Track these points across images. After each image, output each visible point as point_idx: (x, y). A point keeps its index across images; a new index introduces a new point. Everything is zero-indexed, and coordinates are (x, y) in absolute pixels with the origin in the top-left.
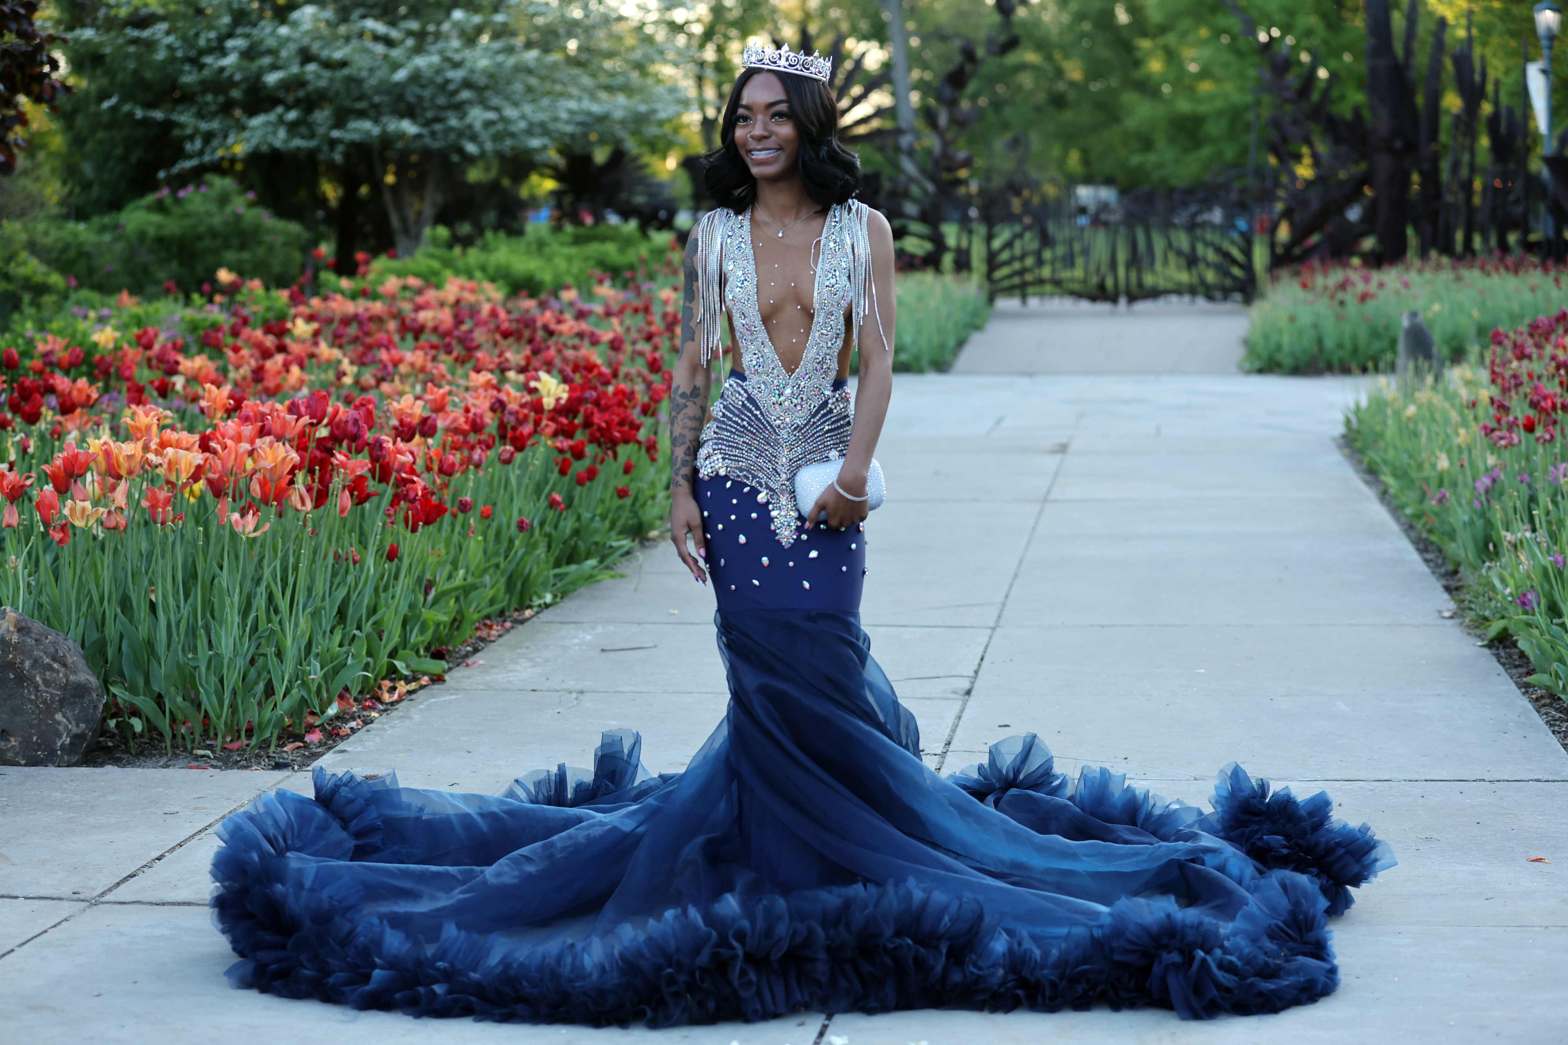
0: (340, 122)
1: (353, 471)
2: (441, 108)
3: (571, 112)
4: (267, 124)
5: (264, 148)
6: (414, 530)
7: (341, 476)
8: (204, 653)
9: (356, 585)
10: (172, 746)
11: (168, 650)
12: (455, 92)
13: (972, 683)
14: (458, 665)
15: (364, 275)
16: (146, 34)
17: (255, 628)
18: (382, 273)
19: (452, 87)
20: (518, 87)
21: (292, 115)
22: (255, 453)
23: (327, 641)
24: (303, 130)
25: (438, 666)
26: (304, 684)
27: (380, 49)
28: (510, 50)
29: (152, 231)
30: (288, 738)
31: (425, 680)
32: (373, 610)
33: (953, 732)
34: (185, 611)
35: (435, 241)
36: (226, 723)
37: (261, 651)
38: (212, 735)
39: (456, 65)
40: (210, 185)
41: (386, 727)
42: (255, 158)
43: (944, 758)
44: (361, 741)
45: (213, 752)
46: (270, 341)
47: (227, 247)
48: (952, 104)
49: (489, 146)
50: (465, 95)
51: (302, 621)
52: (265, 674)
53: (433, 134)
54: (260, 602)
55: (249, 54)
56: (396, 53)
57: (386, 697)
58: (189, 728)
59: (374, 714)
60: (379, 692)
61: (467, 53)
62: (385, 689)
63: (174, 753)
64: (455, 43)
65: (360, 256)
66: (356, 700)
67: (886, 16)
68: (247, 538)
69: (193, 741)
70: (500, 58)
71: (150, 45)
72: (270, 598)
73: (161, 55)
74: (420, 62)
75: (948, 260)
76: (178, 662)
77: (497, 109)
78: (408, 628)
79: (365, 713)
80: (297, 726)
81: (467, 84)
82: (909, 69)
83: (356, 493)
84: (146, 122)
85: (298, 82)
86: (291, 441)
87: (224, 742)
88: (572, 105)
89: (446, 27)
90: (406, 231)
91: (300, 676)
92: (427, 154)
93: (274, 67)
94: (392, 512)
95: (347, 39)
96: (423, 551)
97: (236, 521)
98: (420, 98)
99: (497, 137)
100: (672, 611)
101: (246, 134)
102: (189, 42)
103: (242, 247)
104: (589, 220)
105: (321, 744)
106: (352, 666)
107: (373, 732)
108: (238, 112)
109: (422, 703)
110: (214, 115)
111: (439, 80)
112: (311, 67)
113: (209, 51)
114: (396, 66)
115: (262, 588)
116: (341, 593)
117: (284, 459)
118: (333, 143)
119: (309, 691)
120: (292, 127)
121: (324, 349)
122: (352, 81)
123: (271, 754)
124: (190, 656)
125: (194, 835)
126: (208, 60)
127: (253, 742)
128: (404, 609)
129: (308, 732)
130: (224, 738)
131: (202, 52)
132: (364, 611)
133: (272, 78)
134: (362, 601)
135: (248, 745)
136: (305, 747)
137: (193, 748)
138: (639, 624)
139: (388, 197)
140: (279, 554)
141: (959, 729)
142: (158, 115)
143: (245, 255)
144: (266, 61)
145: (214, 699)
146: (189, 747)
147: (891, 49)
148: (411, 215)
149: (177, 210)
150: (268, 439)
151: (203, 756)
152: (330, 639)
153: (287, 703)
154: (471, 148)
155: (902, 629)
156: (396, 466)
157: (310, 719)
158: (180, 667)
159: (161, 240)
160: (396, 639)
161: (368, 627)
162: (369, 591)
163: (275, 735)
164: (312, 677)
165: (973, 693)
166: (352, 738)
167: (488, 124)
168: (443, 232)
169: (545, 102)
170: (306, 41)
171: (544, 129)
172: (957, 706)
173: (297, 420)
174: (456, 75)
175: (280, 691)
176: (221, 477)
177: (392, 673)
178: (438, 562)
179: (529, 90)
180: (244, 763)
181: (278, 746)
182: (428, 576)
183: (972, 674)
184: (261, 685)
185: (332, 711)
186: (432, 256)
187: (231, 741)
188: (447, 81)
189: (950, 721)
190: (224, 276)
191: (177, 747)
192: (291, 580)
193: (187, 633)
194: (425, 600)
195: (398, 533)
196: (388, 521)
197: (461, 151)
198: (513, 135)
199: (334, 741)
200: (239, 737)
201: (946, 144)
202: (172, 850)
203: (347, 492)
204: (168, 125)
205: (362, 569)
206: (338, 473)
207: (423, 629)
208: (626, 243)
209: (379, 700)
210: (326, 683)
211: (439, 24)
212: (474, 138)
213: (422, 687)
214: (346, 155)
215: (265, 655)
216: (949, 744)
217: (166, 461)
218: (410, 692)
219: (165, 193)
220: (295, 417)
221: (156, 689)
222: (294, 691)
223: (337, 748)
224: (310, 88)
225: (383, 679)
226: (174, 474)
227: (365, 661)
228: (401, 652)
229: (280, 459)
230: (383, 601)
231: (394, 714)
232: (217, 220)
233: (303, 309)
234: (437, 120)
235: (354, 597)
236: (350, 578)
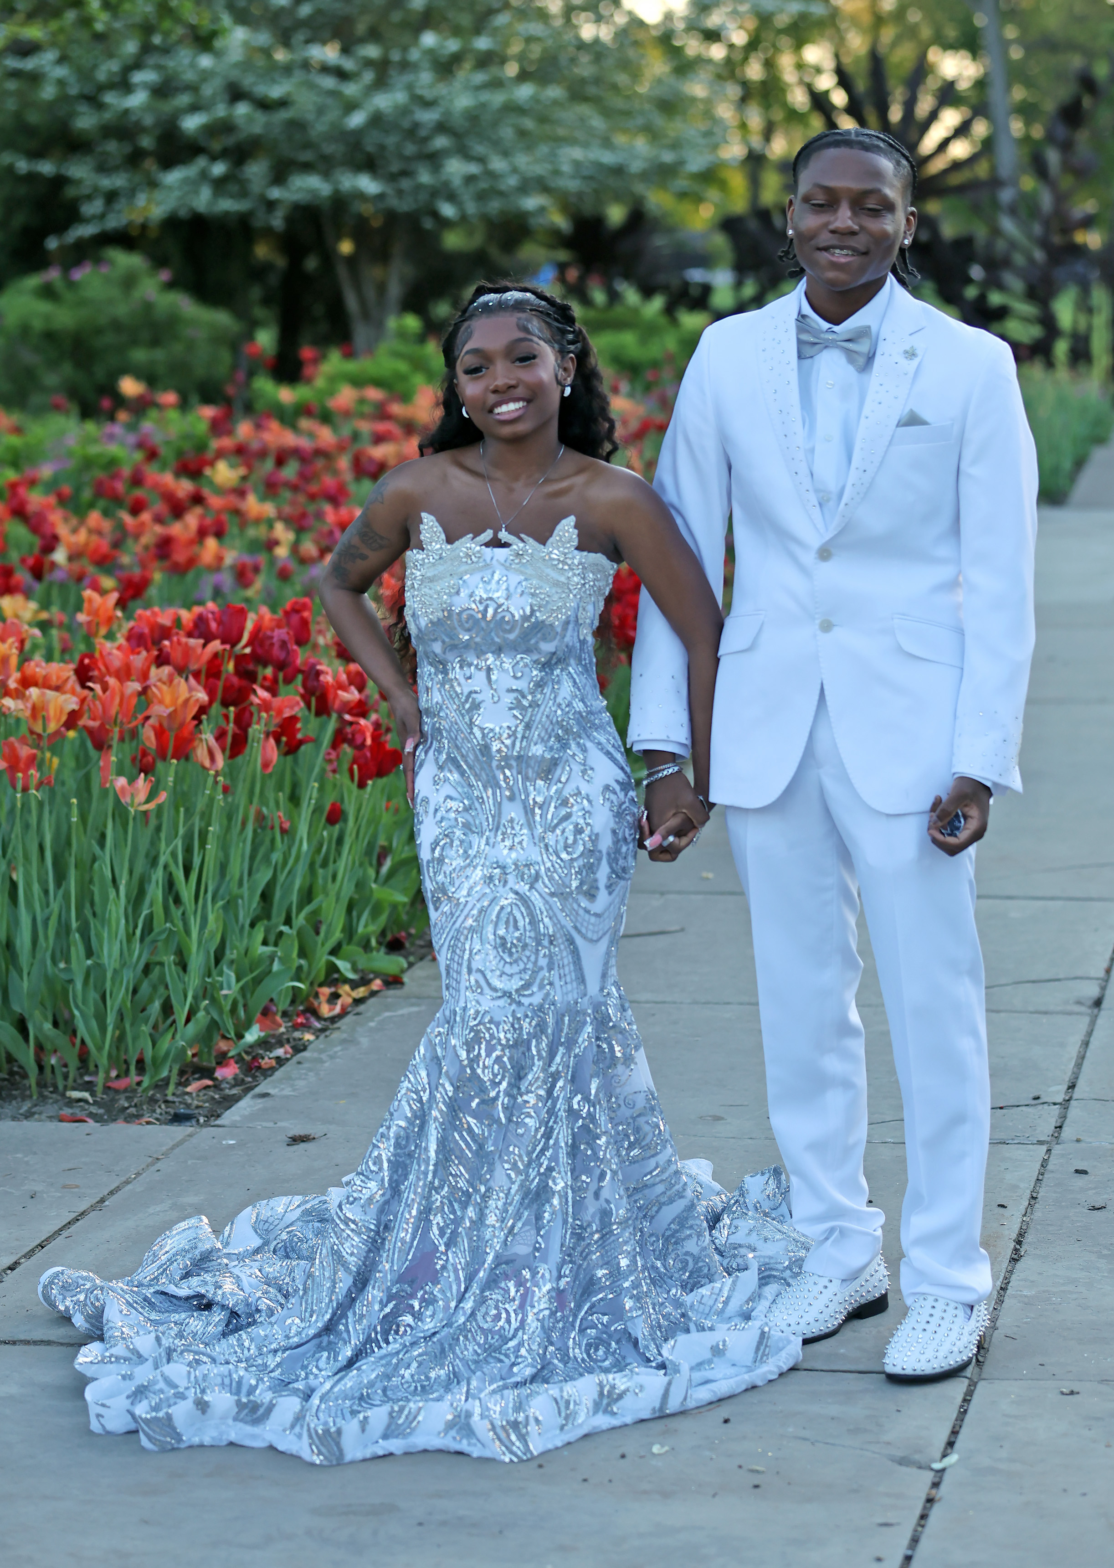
0: (279, 176)
1: (280, 712)
2: (408, 159)
3: (577, 164)
4: (186, 181)
5: (183, 213)
6: (362, 785)
7: (263, 722)
8: (79, 963)
9: (285, 862)
10: (39, 1084)
11: (34, 957)
12: (426, 140)
13: (1103, 989)
14: (422, 958)
15: (309, 381)
16: (29, 64)
17: (149, 927)
18: (333, 379)
19: (423, 133)
20: (507, 133)
21: (219, 169)
22: (149, 692)
23: (245, 941)
24: (234, 188)
25: (392, 963)
26: (214, 1001)
27: (329, 82)
28: (497, 84)
29: (38, 324)
30: (193, 1073)
31: (377, 984)
32: (308, 896)
33: (1079, 1065)
34: (55, 906)
35: (402, 335)
36: (110, 1055)
37: (157, 959)
38: (92, 1068)
39: (428, 104)
40: (111, 263)
41: (324, 1056)
42: (172, 223)
43: (1067, 1108)
44: (289, 1078)
45: (93, 1094)
46: (184, 487)
47: (134, 342)
48: (1066, 147)
49: (471, 208)
50: (441, 142)
51: (211, 917)
52: (162, 989)
53: (400, 193)
54: (156, 892)
55: (161, 91)
56: (351, 89)
57: (325, 1010)
58: (61, 1058)
59: (308, 1037)
60: (316, 1003)
61: (442, 89)
62: (323, 999)
63: (41, 1095)
64: (425, 77)
65: (307, 352)
66: (285, 1014)
67: (980, 20)
68: (136, 811)
69: (66, 1077)
70: (485, 96)
71: (35, 78)
72: (170, 884)
73: (48, 92)
74: (383, 102)
75: (1061, 348)
76: (46, 976)
77: (481, 160)
78: (355, 914)
79: (297, 1034)
80: (205, 1056)
81: (442, 127)
82: (1008, 88)
83: (284, 739)
84: (32, 177)
85: (225, 127)
86: (197, 675)
87: (107, 1078)
88: (577, 153)
89: (414, 55)
90: (366, 315)
91: (207, 992)
92: (392, 217)
93: (194, 108)
94: (333, 756)
95: (287, 70)
96: (374, 809)
97: (123, 789)
98: (382, 147)
99: (482, 197)
100: (705, 874)
101: (158, 195)
102: (85, 74)
103: (155, 342)
104: (599, 296)
105: (237, 1082)
106: (279, 973)
107: (306, 1065)
108: (150, 165)
109: (371, 1019)
110: (115, 169)
111: (406, 124)
112: (242, 109)
113: (110, 86)
114: (351, 106)
115: (159, 875)
116: (263, 877)
117: (187, 701)
118: (271, 205)
119: (221, 1011)
120: (220, 185)
121: (253, 504)
122: (297, 126)
123: (170, 1098)
124: (62, 965)
125: (61, 1230)
126: (110, 98)
127: (146, 1081)
128: (348, 890)
129: (219, 1064)
130: (107, 1073)
131: (103, 88)
132: (294, 898)
133: (192, 123)
134: (292, 883)
135: (139, 1084)
136: (215, 1086)
137: (66, 1088)
138: (662, 894)
139: (342, 272)
140: (181, 831)
141: (1086, 1063)
142: (46, 168)
143: (159, 355)
144: (184, 99)
145: (94, 1024)
146: (61, 1087)
147: (988, 61)
148: (371, 294)
149: (68, 296)
150: (166, 670)
151: (80, 1100)
152: (250, 935)
153: (191, 1029)
154: (448, 210)
155: (1009, 903)
156: (337, 704)
157: (223, 1045)
158: (49, 981)
159: (50, 336)
160: (338, 935)
161: (300, 920)
162: (302, 869)
163: (175, 1071)
164: (224, 992)
165: (1105, 1005)
166: (278, 1074)
167: (470, 179)
168: (412, 322)
169: (543, 149)
170: (235, 74)
171: (542, 186)
172: (1083, 1024)
173: (205, 645)
174: (428, 117)
175: (181, 1015)
176: (102, 725)
177: (333, 977)
178: (395, 823)
179: (522, 133)
180: (132, 1110)
181: (179, 1084)
182: (382, 841)
183: (1101, 974)
184: (157, 1005)
185: (252, 1036)
186: (397, 355)
187: (118, 1076)
188: (416, 126)
189: (1073, 1050)
190: (130, 387)
191: (45, 1086)
192: (197, 861)
193: (58, 934)
194: (378, 872)
195: (342, 785)
196: (329, 768)
197: (435, 215)
198: (501, 194)
199: (254, 1077)
200: (127, 1072)
201: (1061, 199)
202: (29, 1254)
203: (272, 741)
204: (59, 182)
205: (293, 840)
206: (260, 718)
207: (376, 912)
208: (648, 331)
209: (314, 1012)
210: (244, 996)
211: (405, 49)
212: (452, 198)
213: (373, 994)
214: (289, 220)
215: (162, 964)
216: (1072, 1087)
217: (29, 705)
218: (358, 1002)
219: (53, 275)
220: (201, 641)
221: (17, 1008)
222: (201, 1014)
223: (257, 1090)
224: (242, 136)
225: (321, 985)
226: (40, 722)
227: (296, 965)
228: (346, 948)
229: (180, 701)
230: (320, 881)
231: (335, 1035)
232: (122, 310)
233: (227, 442)
234: (405, 173)
235: (282, 878)
236: (276, 857)
